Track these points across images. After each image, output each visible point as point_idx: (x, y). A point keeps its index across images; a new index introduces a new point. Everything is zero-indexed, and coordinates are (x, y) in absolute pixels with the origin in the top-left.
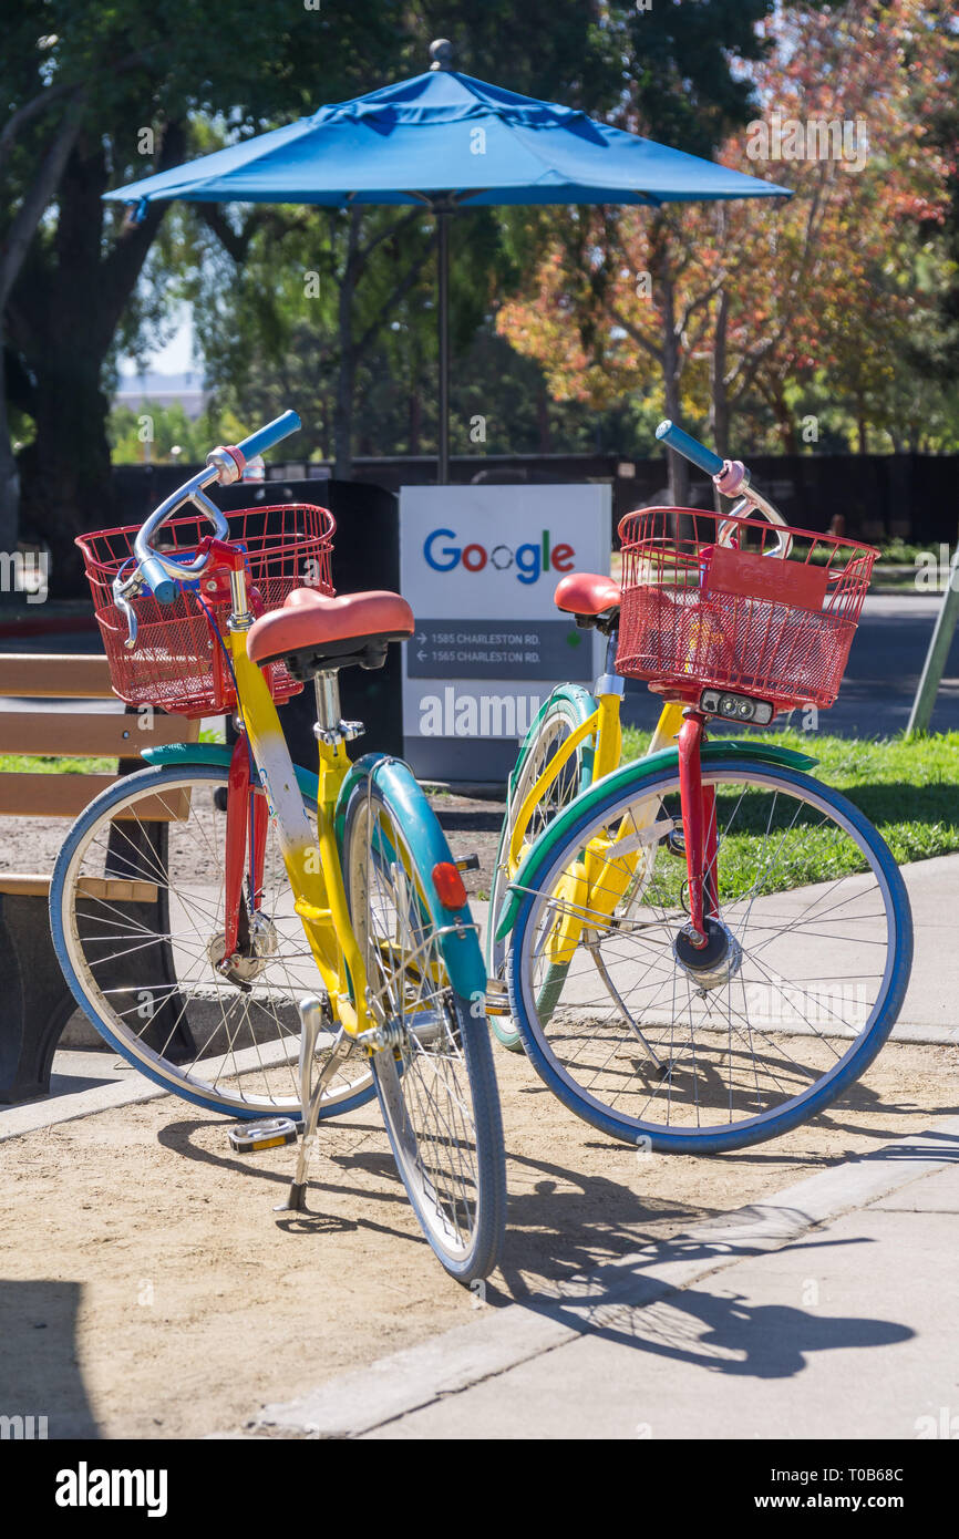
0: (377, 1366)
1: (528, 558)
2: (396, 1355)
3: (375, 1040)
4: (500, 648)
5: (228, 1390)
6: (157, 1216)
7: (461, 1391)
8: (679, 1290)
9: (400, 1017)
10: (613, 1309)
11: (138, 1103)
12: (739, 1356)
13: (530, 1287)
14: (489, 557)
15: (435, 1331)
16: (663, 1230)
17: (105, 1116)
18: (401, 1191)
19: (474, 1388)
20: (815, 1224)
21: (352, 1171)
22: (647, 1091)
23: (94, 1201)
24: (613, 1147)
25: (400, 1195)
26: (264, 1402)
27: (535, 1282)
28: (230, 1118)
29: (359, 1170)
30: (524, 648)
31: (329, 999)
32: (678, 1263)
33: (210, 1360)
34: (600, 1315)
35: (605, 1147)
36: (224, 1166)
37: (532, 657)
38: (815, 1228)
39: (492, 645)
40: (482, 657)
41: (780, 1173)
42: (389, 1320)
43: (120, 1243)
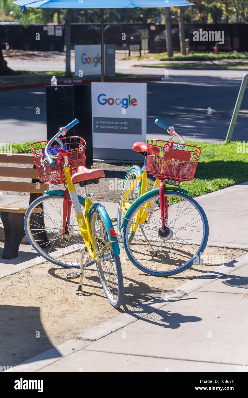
0: (100, 326)
1: (125, 102)
2: (103, 324)
3: (97, 260)
4: (118, 125)
5: (72, 330)
6: (51, 292)
7: (116, 331)
8: (157, 310)
9: (102, 255)
10: (144, 314)
11: (42, 263)
12: (168, 324)
13: (128, 308)
14: (115, 101)
15: (110, 318)
16: (155, 295)
17: (36, 267)
18: (101, 286)
19: (118, 330)
20: (186, 294)
21: (90, 281)
22: (153, 260)
23: (38, 288)
24: (145, 275)
25: (101, 287)
26: (79, 333)
27: (130, 308)
28: (63, 267)
29: (92, 281)
30: (124, 125)
31: (86, 248)
32: (158, 303)
33: (67, 324)
34: (142, 315)
35: (143, 275)
36: (63, 280)
37: (126, 128)
38: (186, 295)
39: (115, 124)
40: (113, 127)
41: (180, 281)
42: (101, 316)
43: (45, 298)
